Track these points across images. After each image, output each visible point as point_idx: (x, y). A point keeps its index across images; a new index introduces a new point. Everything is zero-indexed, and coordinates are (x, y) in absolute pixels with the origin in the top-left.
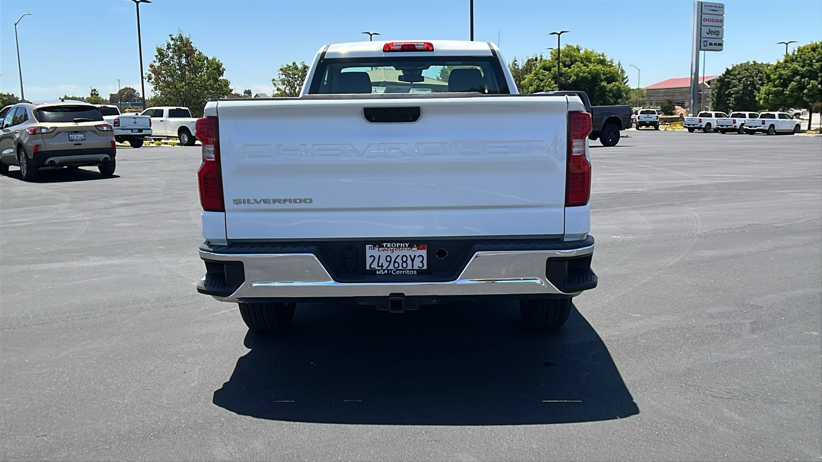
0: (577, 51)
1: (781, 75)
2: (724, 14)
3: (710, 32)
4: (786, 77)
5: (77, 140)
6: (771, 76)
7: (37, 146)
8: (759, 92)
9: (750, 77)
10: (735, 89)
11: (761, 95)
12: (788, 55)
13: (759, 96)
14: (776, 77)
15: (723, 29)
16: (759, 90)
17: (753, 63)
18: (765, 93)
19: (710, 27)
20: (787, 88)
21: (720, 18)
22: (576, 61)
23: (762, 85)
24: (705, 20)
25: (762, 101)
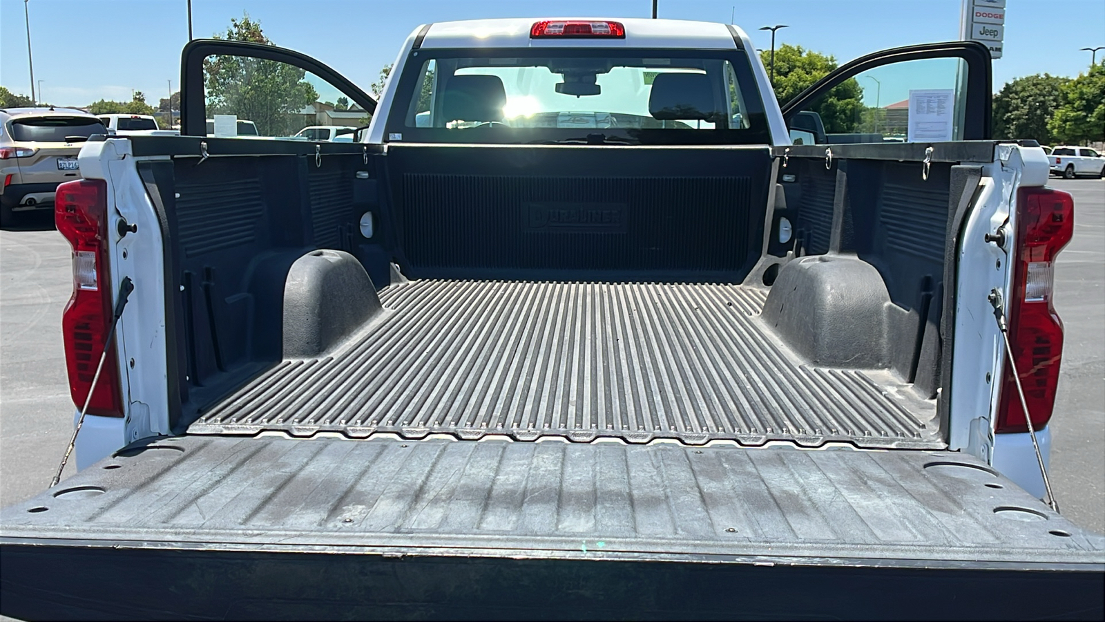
0: (797, 53)
1: (1082, 93)
2: (1005, 7)
3: (985, 32)
4: (1091, 97)
5: (69, 169)
6: (1069, 95)
7: (10, 177)
8: (1052, 118)
9: (1040, 95)
10: (1016, 112)
11: (1053, 123)
12: (1096, 66)
13: (1051, 124)
14: (1076, 95)
15: (1003, 27)
16: (1052, 115)
17: (1044, 77)
18: (1061, 120)
19: (984, 25)
20: (1092, 114)
21: (998, 12)
22: (795, 67)
23: (1057, 107)
24: (978, 14)
25: (1056, 130)
